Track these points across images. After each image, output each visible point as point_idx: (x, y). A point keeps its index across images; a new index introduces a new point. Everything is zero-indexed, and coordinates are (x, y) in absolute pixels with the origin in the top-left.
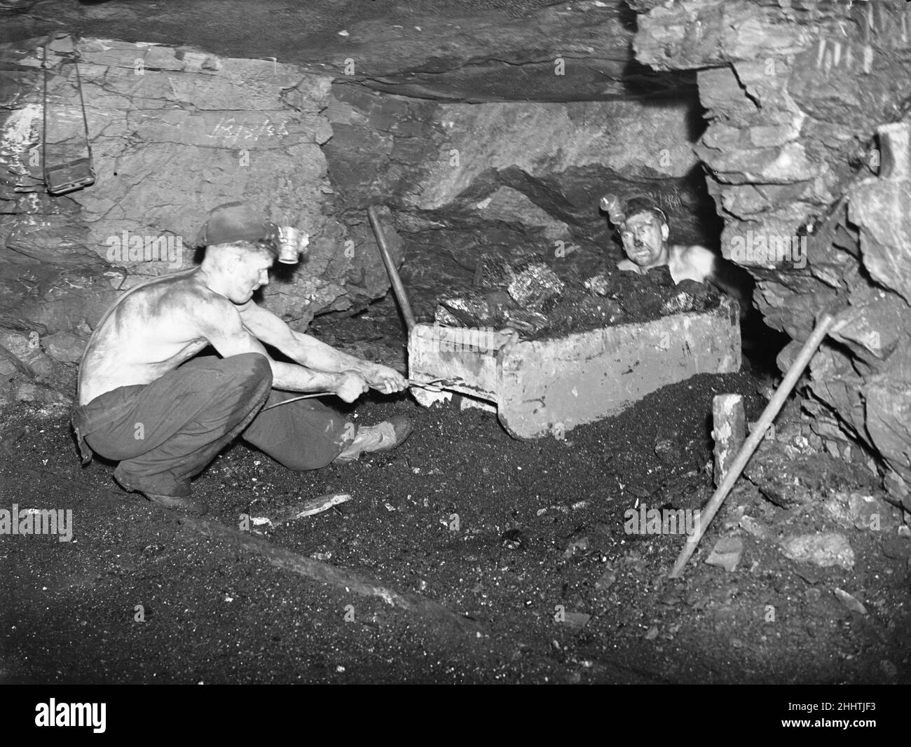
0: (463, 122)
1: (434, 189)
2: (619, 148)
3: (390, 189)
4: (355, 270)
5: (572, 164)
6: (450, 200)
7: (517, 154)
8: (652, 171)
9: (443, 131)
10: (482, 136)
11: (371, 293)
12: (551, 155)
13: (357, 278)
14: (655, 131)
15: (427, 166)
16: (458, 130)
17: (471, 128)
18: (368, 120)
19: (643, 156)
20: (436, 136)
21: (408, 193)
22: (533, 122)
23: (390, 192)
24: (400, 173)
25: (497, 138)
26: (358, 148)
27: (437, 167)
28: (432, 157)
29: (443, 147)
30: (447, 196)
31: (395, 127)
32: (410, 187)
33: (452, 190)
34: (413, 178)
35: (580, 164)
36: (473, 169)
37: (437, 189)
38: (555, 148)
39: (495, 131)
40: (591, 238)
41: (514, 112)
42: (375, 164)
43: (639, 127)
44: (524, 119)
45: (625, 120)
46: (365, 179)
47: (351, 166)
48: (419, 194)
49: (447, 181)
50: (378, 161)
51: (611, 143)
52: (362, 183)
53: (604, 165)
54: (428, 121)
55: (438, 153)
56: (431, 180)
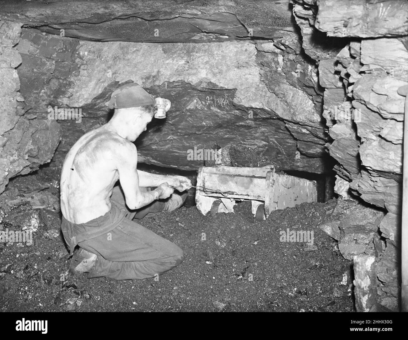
0: (94, 52)
1: (78, 94)
2: (195, 71)
3: (52, 95)
4: (35, 148)
5: (166, 80)
6: (89, 101)
7: (131, 73)
8: (214, 85)
9: (81, 58)
10: (107, 61)
11: (41, 161)
12: (153, 74)
13: (35, 153)
14: (216, 61)
15: (72, 80)
16: (91, 57)
17: (99, 56)
18: (38, 51)
19: (210, 76)
20: (78, 60)
21: (61, 96)
22: (140, 53)
23: (52, 96)
24: (57, 84)
25: (118, 63)
26: (33, 69)
27: (79, 80)
28: (76, 74)
29: (82, 67)
30: (87, 99)
31: (54, 55)
32: (64, 93)
33: (90, 94)
34: (65, 87)
35: (171, 81)
36: (103, 82)
37: (80, 94)
38: (156, 70)
39: (116, 58)
40: (170, 122)
41: (127, 47)
42: (44, 79)
43: (206, 59)
44: (134, 52)
45: (198, 55)
46: (37, 89)
47: (29, 81)
48: (69, 98)
49: (87, 89)
50: (46, 78)
51: (190, 68)
52: (35, 92)
53: (186, 81)
54: (74, 51)
55: (80, 72)
56: (76, 88)
